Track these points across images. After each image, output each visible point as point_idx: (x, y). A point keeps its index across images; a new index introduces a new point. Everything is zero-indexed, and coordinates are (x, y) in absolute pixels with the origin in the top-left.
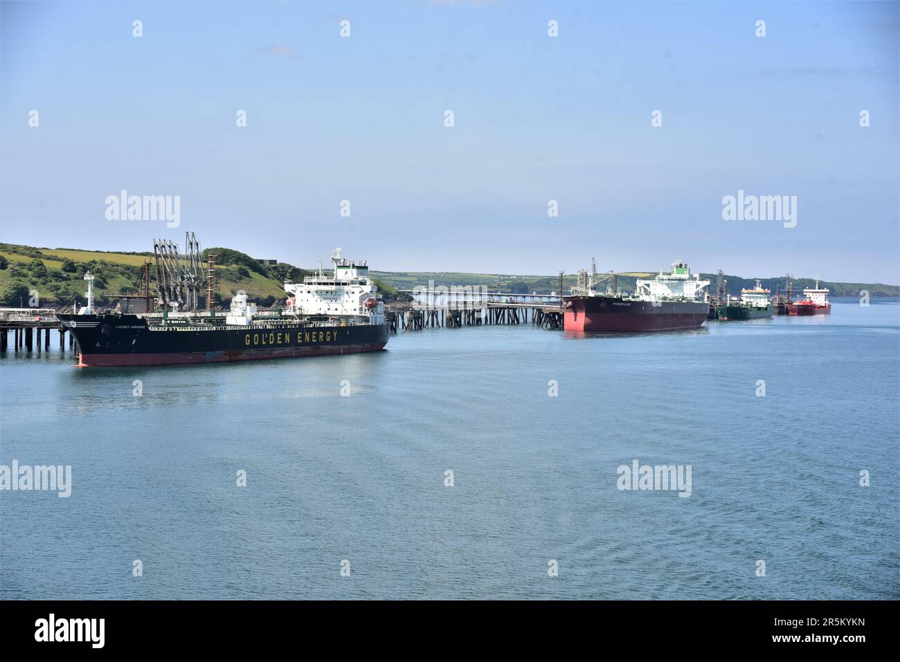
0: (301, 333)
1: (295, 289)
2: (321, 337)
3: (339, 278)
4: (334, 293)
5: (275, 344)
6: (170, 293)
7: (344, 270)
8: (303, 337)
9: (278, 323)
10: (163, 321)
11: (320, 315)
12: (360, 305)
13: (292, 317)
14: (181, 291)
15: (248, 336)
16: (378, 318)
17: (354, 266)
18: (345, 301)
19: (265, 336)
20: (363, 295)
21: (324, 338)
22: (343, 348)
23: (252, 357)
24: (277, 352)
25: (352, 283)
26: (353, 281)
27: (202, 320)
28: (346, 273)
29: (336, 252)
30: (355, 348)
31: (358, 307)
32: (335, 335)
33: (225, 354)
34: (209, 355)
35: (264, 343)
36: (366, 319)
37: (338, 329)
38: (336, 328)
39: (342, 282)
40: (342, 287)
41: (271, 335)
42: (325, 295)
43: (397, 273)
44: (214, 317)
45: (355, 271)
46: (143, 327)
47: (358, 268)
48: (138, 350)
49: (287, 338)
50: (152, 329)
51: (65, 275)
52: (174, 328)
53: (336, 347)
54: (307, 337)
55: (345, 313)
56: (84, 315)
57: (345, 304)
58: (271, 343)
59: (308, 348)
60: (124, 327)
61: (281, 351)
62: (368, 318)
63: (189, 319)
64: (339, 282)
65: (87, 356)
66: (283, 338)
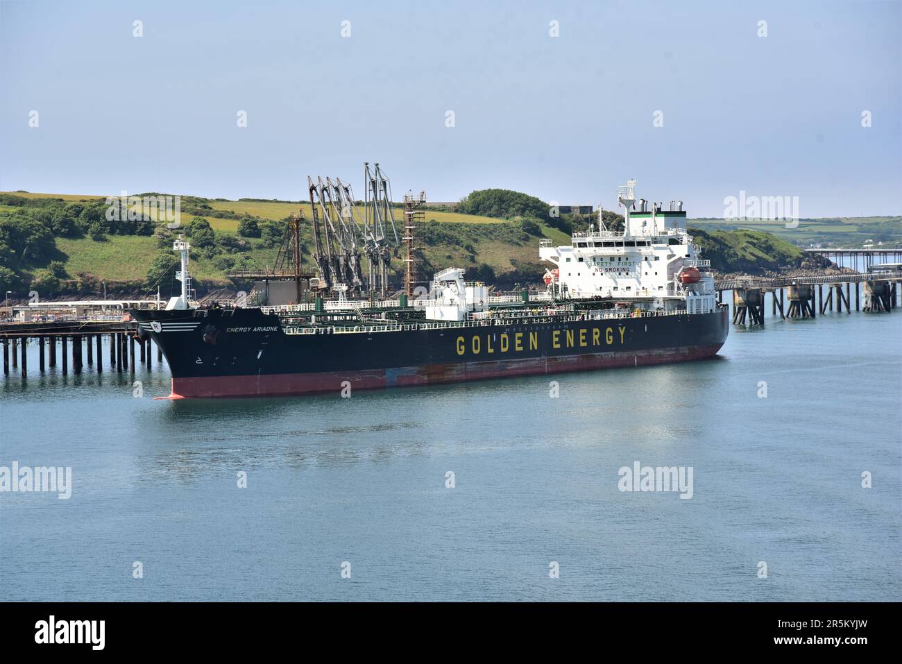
0: (558, 332)
1: (557, 255)
2: (596, 337)
3: (632, 234)
4: (623, 260)
5: (512, 353)
6: (338, 268)
7: (640, 220)
8: (562, 338)
9: (519, 316)
10: (313, 317)
11: (598, 298)
12: (669, 279)
13: (546, 305)
14: (358, 265)
15: (461, 339)
16: (701, 302)
17: (659, 212)
18: (643, 274)
19: (491, 338)
20: (674, 262)
21: (602, 338)
22: (637, 355)
23: (470, 376)
24: (515, 366)
25: (656, 241)
26: (655, 238)
27: (383, 314)
28: (645, 224)
29: (626, 189)
30: (660, 356)
31: (665, 282)
32: (622, 333)
33: (419, 372)
34: (391, 375)
35: (491, 351)
36: (681, 304)
37: (627, 322)
38: (625, 322)
39: (638, 239)
40: (636, 249)
41: (504, 336)
42: (609, 265)
43: (823, 220)
44: (406, 306)
45: (661, 220)
46: (275, 329)
47: (667, 214)
48: (268, 368)
49: (534, 341)
50: (289, 332)
51: (242, 242)
52: (329, 329)
53: (625, 355)
54: (570, 339)
55: (642, 295)
56: (173, 311)
57: (643, 278)
58: (504, 350)
59: (572, 358)
60: (241, 329)
61: (521, 365)
62: (684, 302)
63: (360, 313)
64: (631, 240)
65: (182, 380)
66: (525, 341)
